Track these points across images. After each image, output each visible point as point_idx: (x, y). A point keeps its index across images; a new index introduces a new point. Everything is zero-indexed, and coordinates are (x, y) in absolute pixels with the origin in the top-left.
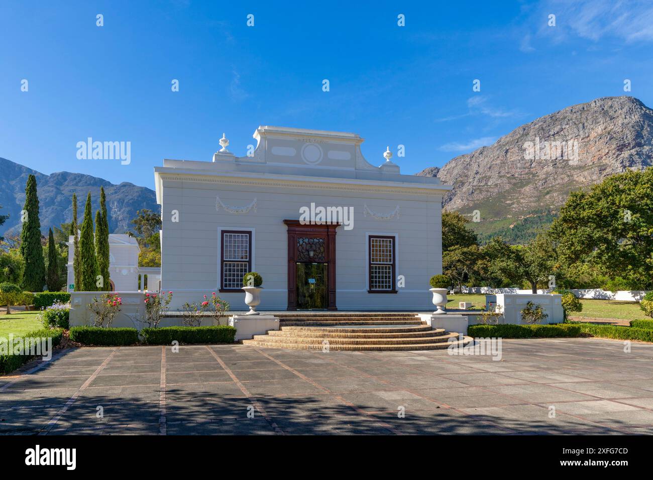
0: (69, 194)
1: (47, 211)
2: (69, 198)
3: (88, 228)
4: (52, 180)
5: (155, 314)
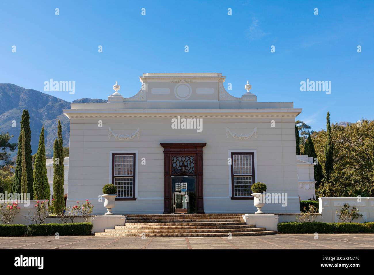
3: (41, 154)
5: (42, 215)
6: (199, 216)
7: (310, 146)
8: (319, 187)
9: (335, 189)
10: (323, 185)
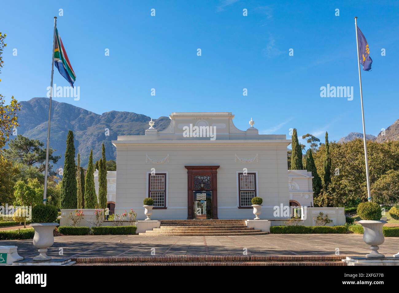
0: (117, 129)
1: (99, 145)
2: (116, 133)
4: (103, 118)
5: (100, 220)
6: (214, 221)
7: (311, 161)
8: (319, 196)
9: (332, 198)
10: (322, 194)
